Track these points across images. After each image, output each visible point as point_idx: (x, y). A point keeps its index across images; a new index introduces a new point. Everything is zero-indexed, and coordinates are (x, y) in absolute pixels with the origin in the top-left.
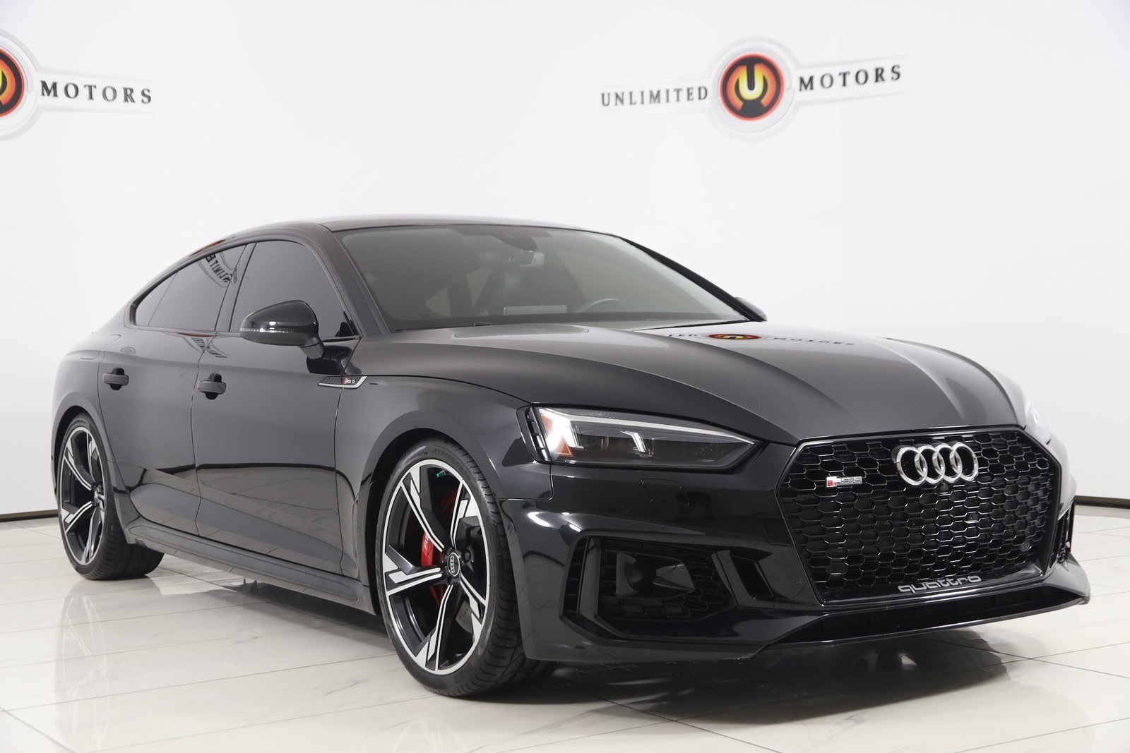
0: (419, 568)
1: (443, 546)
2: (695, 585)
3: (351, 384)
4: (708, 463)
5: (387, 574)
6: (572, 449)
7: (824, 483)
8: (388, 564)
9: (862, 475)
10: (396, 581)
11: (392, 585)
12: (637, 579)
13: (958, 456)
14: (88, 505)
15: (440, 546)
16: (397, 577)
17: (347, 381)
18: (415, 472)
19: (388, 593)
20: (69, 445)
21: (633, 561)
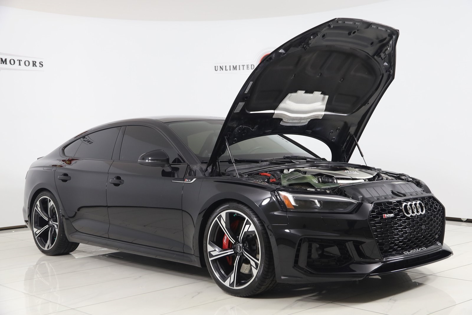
0: (223, 250)
1: (235, 242)
2: (341, 254)
3: (188, 181)
4: (341, 210)
5: (210, 252)
6: (293, 206)
7: (383, 216)
8: (210, 248)
9: (393, 213)
10: (214, 255)
11: (212, 256)
12: (320, 252)
13: (419, 206)
14: (47, 226)
15: (233, 241)
16: (214, 253)
17: (186, 180)
18: (223, 214)
19: (210, 259)
20: (38, 203)
21: (318, 246)
